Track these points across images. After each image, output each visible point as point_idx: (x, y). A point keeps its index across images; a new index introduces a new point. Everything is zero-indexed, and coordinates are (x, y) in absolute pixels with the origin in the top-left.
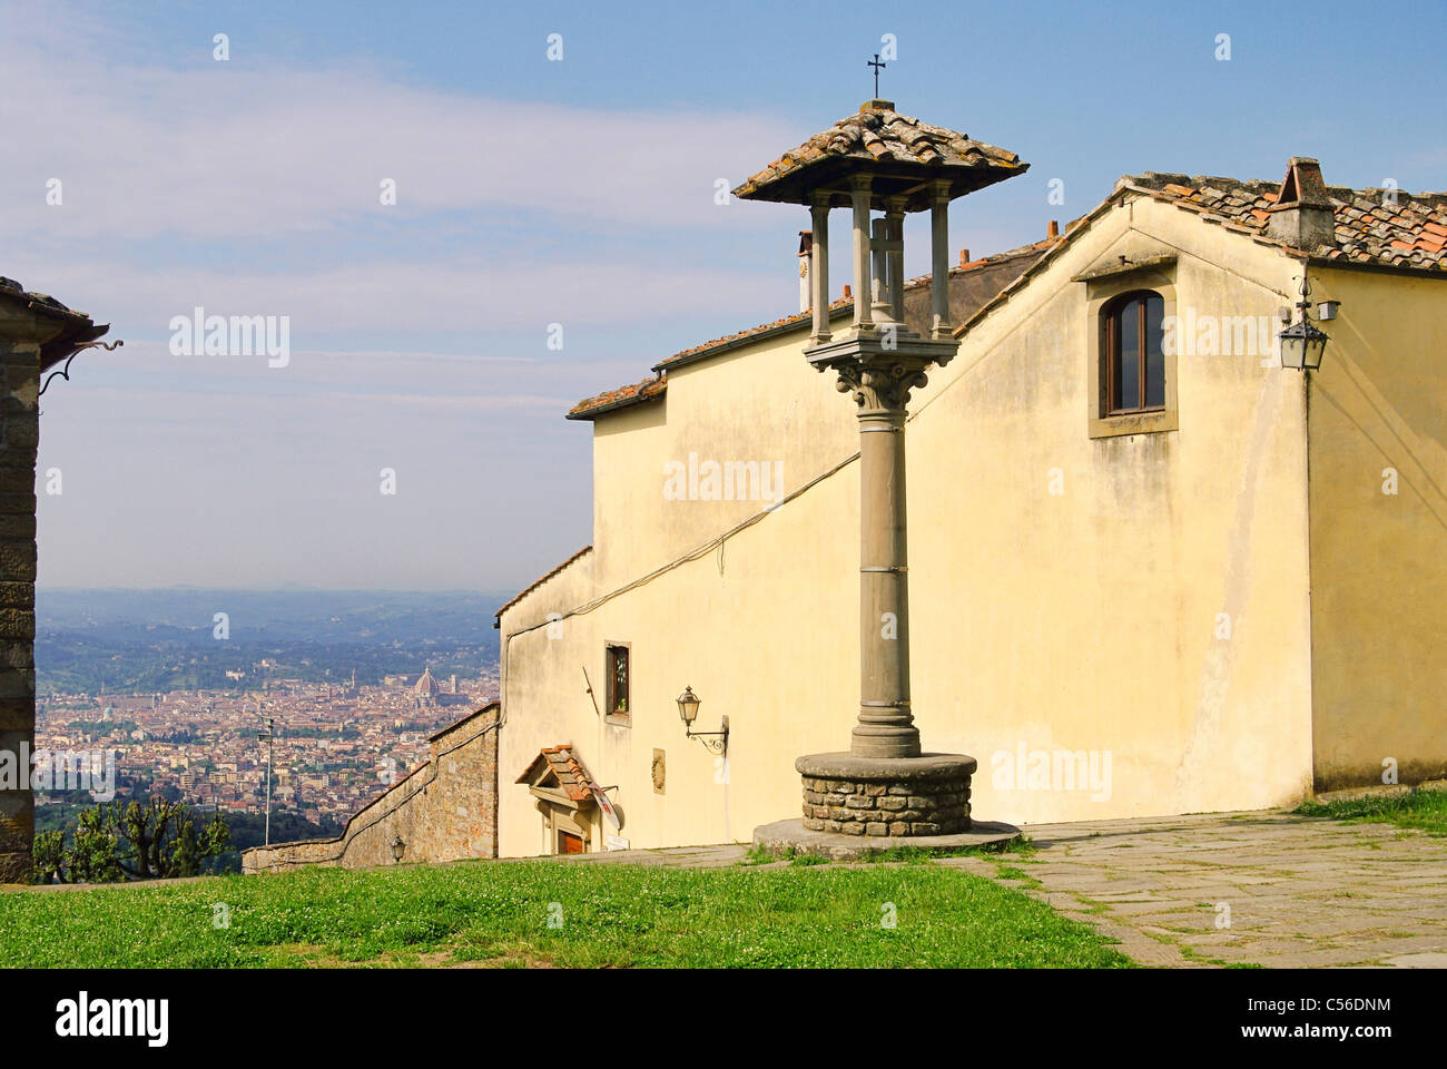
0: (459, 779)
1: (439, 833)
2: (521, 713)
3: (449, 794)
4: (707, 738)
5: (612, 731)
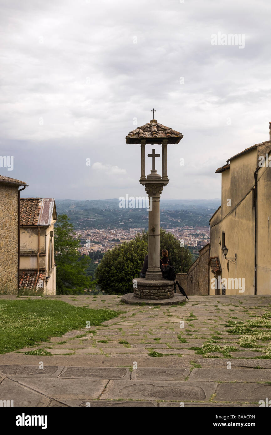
2: (213, 247)
5: (223, 254)
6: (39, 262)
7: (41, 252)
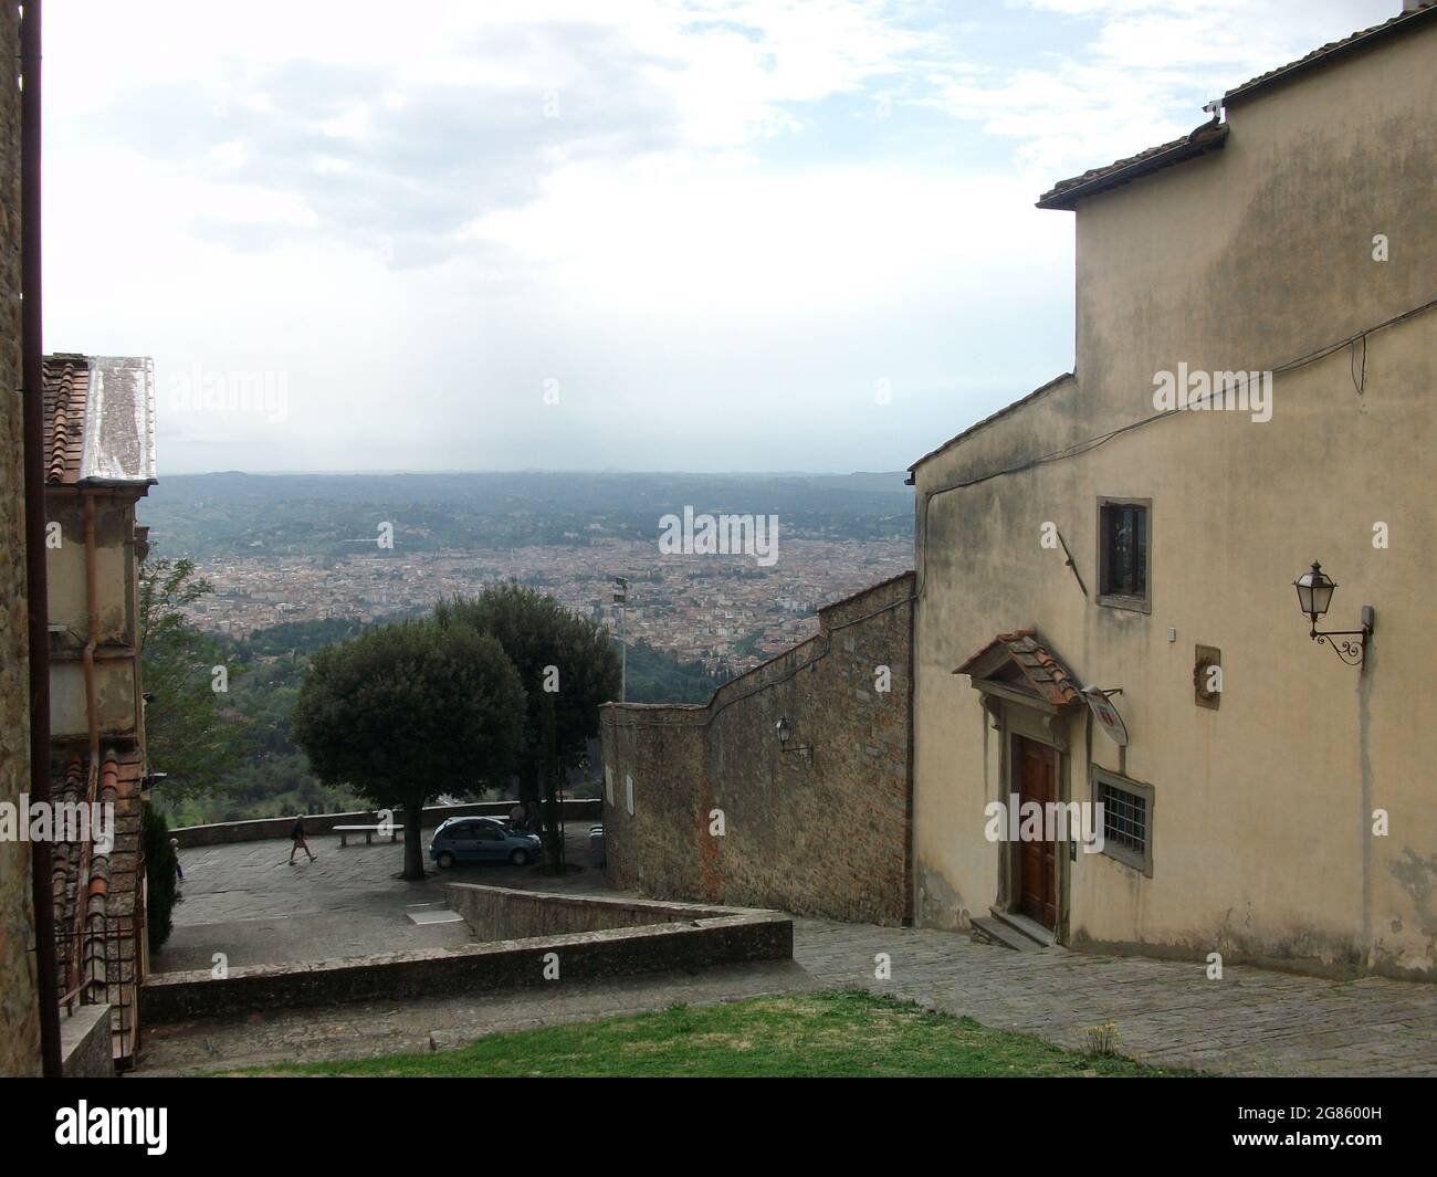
0: (859, 659)
1: (831, 715)
2: (950, 587)
3: (844, 674)
4: (1339, 640)
5: (1113, 616)
6: (97, 695)
7: (103, 638)
